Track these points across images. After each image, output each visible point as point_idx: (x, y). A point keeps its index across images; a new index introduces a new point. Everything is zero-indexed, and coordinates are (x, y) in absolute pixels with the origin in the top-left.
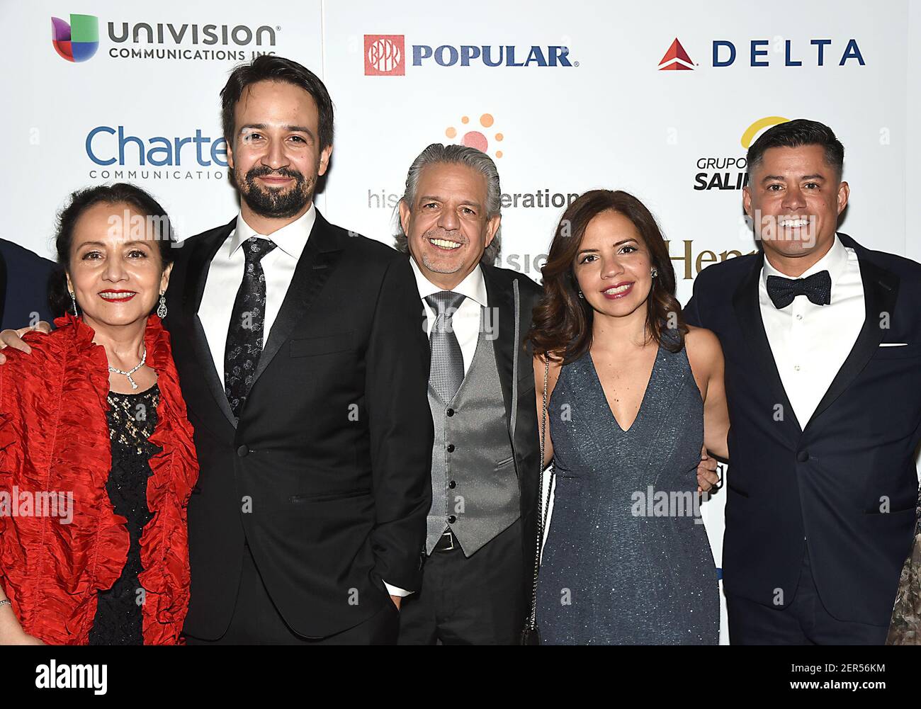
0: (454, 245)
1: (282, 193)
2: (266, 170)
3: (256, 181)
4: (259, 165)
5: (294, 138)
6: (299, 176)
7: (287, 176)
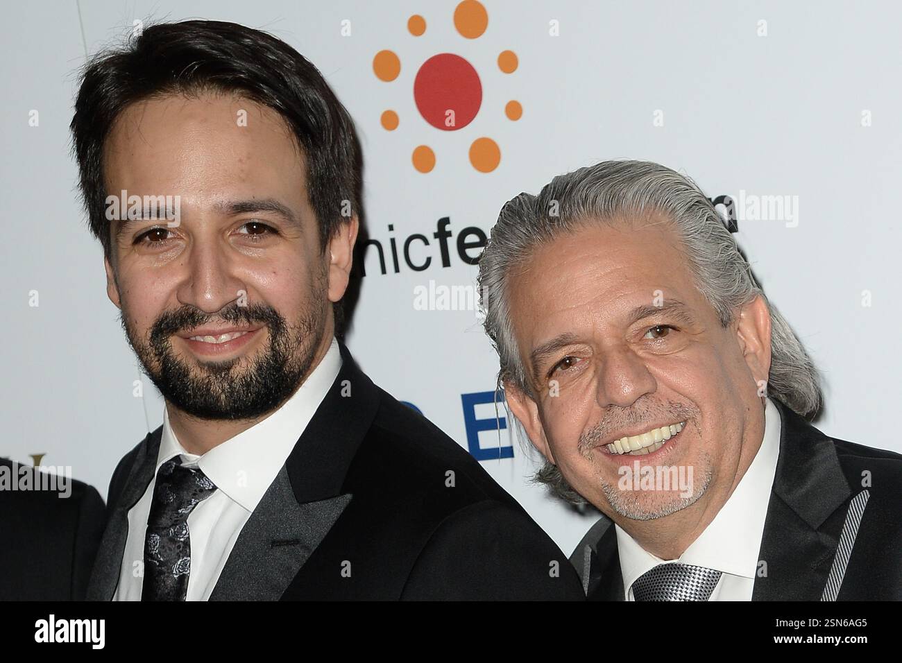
0: (665, 433)
1: (238, 371)
2: (192, 315)
3: (175, 345)
4: (174, 306)
5: (249, 226)
6: (271, 319)
7: (243, 323)
